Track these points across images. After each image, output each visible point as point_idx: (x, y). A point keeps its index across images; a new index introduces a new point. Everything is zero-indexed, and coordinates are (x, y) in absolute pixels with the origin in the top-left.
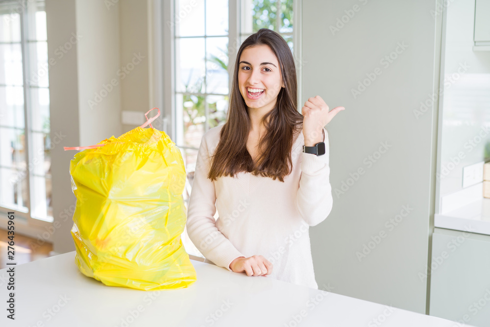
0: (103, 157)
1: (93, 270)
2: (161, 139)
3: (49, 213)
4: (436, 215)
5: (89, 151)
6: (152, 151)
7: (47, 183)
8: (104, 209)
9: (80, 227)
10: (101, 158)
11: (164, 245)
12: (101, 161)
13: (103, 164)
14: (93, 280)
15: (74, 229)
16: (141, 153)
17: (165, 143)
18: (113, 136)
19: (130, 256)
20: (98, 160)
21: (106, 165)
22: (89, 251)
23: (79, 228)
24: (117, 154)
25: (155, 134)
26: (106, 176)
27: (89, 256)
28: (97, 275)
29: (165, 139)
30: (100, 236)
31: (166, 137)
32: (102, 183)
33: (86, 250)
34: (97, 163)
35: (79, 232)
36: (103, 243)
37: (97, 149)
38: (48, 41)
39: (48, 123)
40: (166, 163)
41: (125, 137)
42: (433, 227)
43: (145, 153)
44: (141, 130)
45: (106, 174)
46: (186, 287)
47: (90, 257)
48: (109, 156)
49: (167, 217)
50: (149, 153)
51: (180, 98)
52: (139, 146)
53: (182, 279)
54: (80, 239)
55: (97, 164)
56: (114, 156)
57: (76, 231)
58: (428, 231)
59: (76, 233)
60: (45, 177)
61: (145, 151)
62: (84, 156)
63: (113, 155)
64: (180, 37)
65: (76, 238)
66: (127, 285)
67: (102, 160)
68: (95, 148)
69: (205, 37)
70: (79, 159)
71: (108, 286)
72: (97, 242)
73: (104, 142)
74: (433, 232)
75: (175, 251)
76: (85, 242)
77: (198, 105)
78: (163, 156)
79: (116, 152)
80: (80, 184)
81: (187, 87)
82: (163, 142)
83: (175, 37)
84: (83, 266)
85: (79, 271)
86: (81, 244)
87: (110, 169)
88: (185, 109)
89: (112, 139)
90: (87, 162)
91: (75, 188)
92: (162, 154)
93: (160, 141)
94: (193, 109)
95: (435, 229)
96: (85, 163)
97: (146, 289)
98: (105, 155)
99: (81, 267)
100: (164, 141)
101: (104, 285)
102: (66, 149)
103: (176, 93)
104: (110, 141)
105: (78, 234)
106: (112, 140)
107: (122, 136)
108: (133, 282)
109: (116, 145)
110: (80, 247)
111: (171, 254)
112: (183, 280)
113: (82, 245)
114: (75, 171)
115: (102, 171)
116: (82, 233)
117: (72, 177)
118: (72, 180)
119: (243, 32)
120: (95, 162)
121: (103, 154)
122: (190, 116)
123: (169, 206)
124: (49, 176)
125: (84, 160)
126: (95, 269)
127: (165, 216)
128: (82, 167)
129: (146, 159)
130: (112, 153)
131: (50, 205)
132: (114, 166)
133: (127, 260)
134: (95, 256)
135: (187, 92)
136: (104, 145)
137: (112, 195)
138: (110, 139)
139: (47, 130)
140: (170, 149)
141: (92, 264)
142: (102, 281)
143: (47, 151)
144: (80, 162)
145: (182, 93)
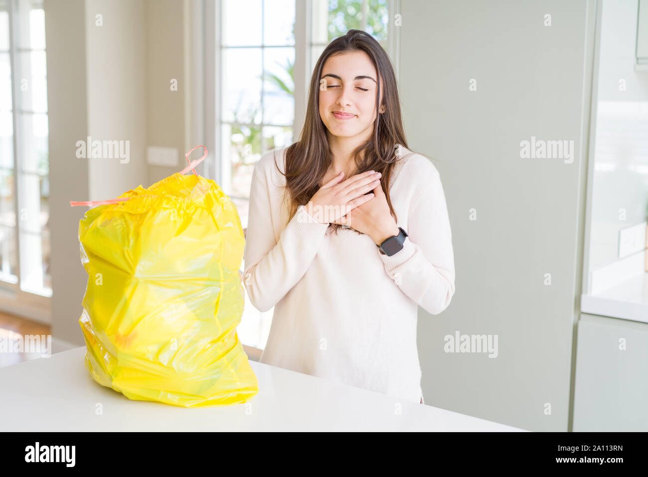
0: (127, 217)
1: (111, 377)
2: (209, 192)
3: (46, 284)
4: (584, 297)
5: (107, 207)
6: (197, 208)
7: (43, 243)
8: (127, 292)
9: (92, 315)
10: (124, 218)
11: (214, 342)
12: (124, 223)
13: (128, 226)
14: (111, 391)
15: (85, 318)
16: (182, 212)
17: (215, 196)
18: (141, 186)
19: (164, 358)
20: (119, 221)
21: (132, 229)
22: (105, 350)
23: (91, 317)
24: (146, 213)
25: (201, 183)
26: (131, 244)
27: (105, 357)
28: (117, 385)
29: (216, 192)
30: (122, 331)
31: (216, 188)
32: (126, 254)
33: (102, 348)
34: (117, 225)
35: (91, 323)
36: (126, 340)
37: (118, 204)
38: (47, 50)
39: (45, 162)
40: (217, 225)
41: (157, 187)
42: (579, 312)
43: (188, 211)
44: (180, 178)
45: (132, 241)
46: (244, 402)
47: (107, 359)
48: (135, 215)
49: (217, 303)
50: (192, 211)
51: (226, 129)
52: (179, 201)
53: (238, 390)
54: (93, 333)
55: (118, 227)
56: (142, 216)
57: (88, 321)
58: (572, 318)
59: (87, 323)
60: (41, 234)
61: (188, 208)
62: (98, 214)
63: (141, 214)
64: (227, 47)
65: (87, 331)
66: (159, 399)
67: (126, 221)
68: (114, 203)
69: (263, 47)
70: (92, 219)
71: (131, 400)
72: (118, 338)
73: (127, 195)
74: (579, 319)
75: (228, 351)
76: (100, 337)
77: (250, 139)
78: (213, 216)
79: (145, 210)
80: (92, 255)
81: (235, 114)
82: (212, 195)
83: (221, 47)
84: (97, 371)
85: (90, 376)
86: (93, 339)
87: (137, 235)
88: (233, 144)
89: (140, 189)
90: (104, 225)
91: (85, 260)
92: (211, 213)
93: (209, 194)
94: (244, 144)
95: (583, 316)
96: (101, 226)
97: (187, 405)
98: (130, 214)
99: (94, 372)
100: (214, 194)
101: (127, 398)
102: (73, 204)
103: (221, 123)
104: (136, 194)
105: (89, 325)
106: (139, 191)
107: (153, 186)
108: (169, 396)
109: (145, 198)
110: (92, 344)
111: (223, 356)
112: (240, 392)
113: (95, 341)
114: (86, 237)
115: (125, 237)
116: (96, 323)
117: (81, 244)
118: (82, 249)
119: (314, 40)
120: (115, 224)
121: (127, 212)
122: (240, 154)
123: (220, 287)
124: (47, 234)
125: (99, 221)
126: (113, 377)
127: (215, 301)
128: (97, 231)
129: (188, 220)
130: (140, 211)
131: (48, 271)
132: (143, 230)
133: (160, 364)
134: (114, 358)
135: (236, 121)
136: (128, 200)
137: (140, 271)
138: (136, 190)
139: (44, 171)
140: (223, 205)
141: (109, 368)
142: (124, 393)
143: (44, 199)
144: (94, 223)
145: (229, 123)
